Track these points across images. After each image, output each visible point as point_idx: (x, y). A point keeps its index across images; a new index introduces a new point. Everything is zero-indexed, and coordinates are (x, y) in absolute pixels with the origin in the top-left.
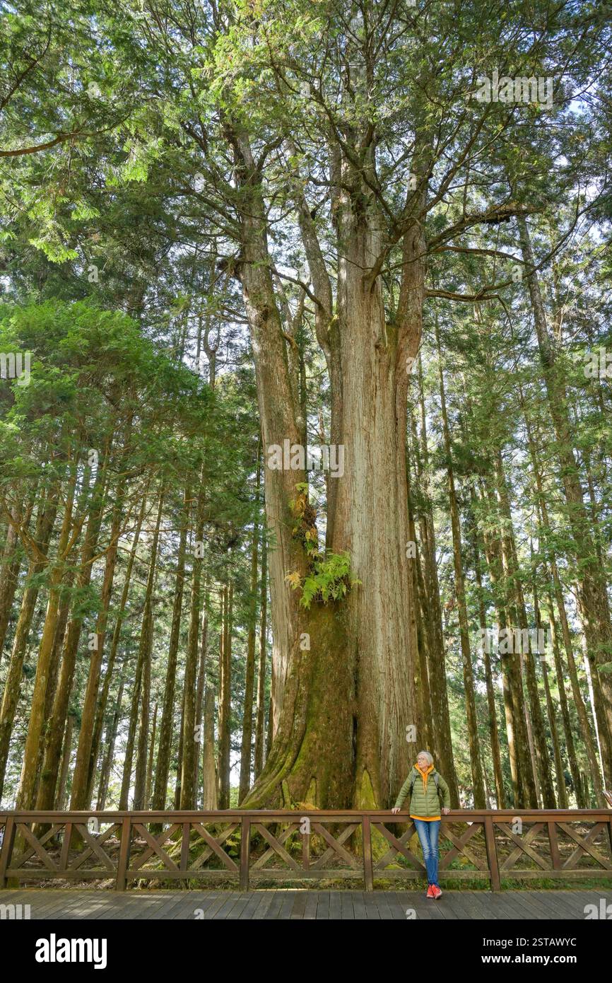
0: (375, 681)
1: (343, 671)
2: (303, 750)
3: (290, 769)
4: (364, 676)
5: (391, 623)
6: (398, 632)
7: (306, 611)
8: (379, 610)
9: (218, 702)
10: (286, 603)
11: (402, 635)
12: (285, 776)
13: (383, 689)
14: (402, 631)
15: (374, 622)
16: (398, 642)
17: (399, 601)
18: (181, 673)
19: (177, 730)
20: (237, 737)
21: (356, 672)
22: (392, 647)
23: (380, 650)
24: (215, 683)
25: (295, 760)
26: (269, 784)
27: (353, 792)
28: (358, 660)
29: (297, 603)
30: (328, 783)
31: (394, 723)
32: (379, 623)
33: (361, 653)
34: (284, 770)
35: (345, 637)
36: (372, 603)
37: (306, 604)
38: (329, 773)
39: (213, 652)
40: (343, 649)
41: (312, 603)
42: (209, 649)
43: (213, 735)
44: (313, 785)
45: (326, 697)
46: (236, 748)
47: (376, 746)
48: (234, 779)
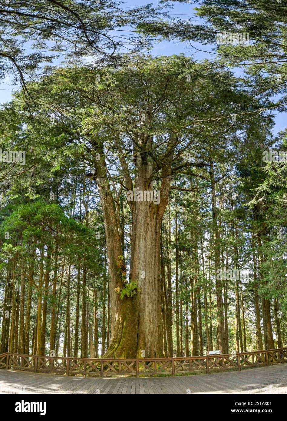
0: (145, 323)
1: (134, 320)
2: (121, 343)
3: (116, 349)
4: (141, 321)
5: (151, 304)
6: (153, 307)
7: (122, 300)
8: (147, 300)
9: (93, 328)
10: (115, 298)
11: (154, 308)
12: (115, 351)
13: (147, 325)
14: (155, 307)
15: (145, 304)
16: (153, 311)
17: (154, 297)
18: (80, 319)
19: (80, 337)
20: (100, 340)
21: (139, 320)
22: (151, 312)
23: (147, 313)
24: (92, 322)
25: (118, 346)
26: (110, 353)
27: (136, 355)
28: (139, 316)
29: (119, 297)
30: (128, 352)
31: (150, 335)
32: (147, 304)
33: (140, 314)
34: (115, 349)
35: (135, 309)
36: (145, 297)
37: (122, 298)
38: (129, 350)
39: (91, 312)
40: (134, 313)
41: (124, 298)
42: (90, 310)
43: (92, 339)
44: (124, 353)
45: (128, 328)
46: (100, 343)
47: (144, 342)
48: (100, 352)
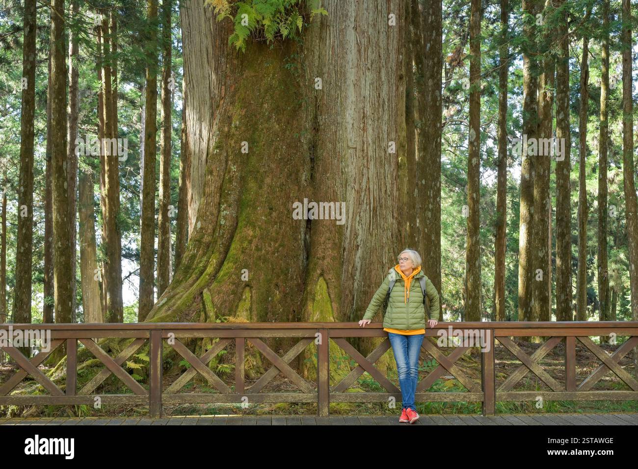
0: (341, 159)
1: (294, 145)
2: (232, 251)
3: (214, 276)
4: (323, 153)
5: (370, 76)
6: (378, 89)
8: (352, 56)
11: (384, 94)
12: (208, 285)
13: (352, 170)
14: (385, 88)
15: (344, 74)
16: (378, 104)
17: (382, 44)
20: (131, 241)
21: (313, 146)
22: (368, 110)
23: (350, 116)
25: (221, 264)
26: (184, 294)
27: (303, 303)
28: (316, 129)
29: (224, 41)
30: (268, 292)
31: (366, 217)
32: (351, 76)
33: (322, 119)
34: (205, 277)
35: (298, 95)
36: (342, 45)
37: (239, 44)
38: (269, 281)
43: (93, 238)
44: (247, 295)
45: (268, 180)
46: (128, 256)
47: (339, 246)
